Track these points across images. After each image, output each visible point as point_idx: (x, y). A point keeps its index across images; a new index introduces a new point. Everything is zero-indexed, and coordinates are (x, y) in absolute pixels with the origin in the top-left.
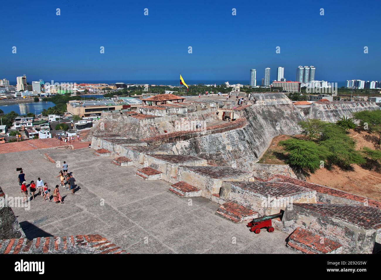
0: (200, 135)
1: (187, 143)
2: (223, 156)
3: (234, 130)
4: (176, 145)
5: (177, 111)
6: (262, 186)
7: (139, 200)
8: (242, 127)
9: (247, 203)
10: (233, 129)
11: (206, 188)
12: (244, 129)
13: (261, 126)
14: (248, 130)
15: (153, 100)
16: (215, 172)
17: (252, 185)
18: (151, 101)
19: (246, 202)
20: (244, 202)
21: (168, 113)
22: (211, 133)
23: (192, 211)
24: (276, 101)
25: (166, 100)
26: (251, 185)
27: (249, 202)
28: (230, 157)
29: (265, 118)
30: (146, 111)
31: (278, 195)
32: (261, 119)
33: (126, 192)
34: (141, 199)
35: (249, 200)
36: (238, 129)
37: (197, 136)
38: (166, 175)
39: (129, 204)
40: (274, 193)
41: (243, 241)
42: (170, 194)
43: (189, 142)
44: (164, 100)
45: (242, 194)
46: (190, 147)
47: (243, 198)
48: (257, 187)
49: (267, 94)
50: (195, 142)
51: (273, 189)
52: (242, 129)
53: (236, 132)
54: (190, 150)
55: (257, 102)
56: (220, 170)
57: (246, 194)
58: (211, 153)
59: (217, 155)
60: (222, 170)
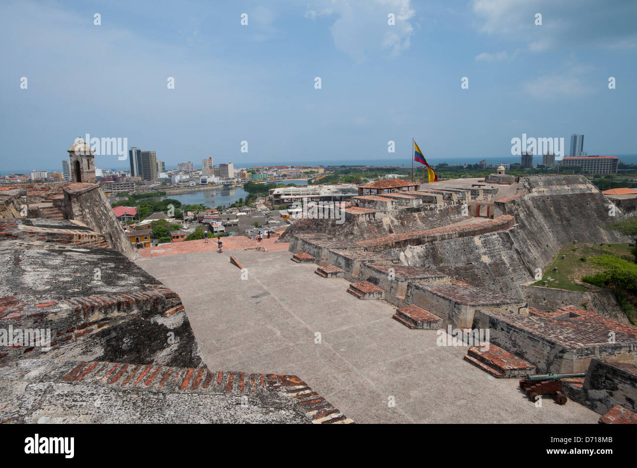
0: (440, 239)
1: (419, 249)
2: (476, 270)
3: (496, 233)
4: (405, 251)
5: (407, 203)
6: (543, 324)
7: (350, 326)
8: (508, 228)
9: (516, 349)
10: (492, 231)
11: (450, 318)
12: (511, 231)
13: (541, 228)
14: (518, 233)
15: (373, 187)
16: (463, 295)
17: (526, 320)
18: (371, 189)
19: (514, 347)
20: (511, 346)
21: (394, 206)
22: (458, 236)
23: (426, 350)
24: (569, 188)
25: (391, 187)
26: (523, 319)
27: (520, 347)
28: (487, 274)
29: (547, 216)
30: (363, 202)
31: (573, 342)
32: (541, 216)
33: (333, 314)
34: (354, 326)
35: (520, 344)
36: (500, 231)
37: (436, 240)
38: (390, 294)
39: (337, 332)
40: (566, 338)
41: (509, 410)
42: (395, 321)
43: (425, 247)
44: (389, 187)
45: (508, 332)
46: (425, 255)
47: (510, 339)
48: (534, 325)
49: (552, 177)
50: (433, 249)
51: (563, 330)
52: (507, 231)
53: (498, 236)
54: (426, 259)
55: (534, 190)
56: (471, 293)
57: (515, 333)
58: (457, 266)
59: (466, 269)
60: (474, 292)
